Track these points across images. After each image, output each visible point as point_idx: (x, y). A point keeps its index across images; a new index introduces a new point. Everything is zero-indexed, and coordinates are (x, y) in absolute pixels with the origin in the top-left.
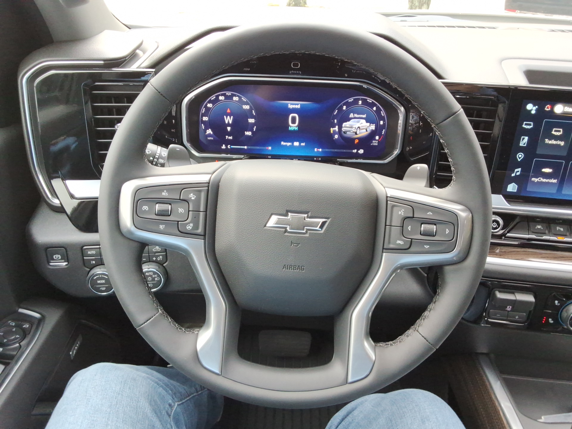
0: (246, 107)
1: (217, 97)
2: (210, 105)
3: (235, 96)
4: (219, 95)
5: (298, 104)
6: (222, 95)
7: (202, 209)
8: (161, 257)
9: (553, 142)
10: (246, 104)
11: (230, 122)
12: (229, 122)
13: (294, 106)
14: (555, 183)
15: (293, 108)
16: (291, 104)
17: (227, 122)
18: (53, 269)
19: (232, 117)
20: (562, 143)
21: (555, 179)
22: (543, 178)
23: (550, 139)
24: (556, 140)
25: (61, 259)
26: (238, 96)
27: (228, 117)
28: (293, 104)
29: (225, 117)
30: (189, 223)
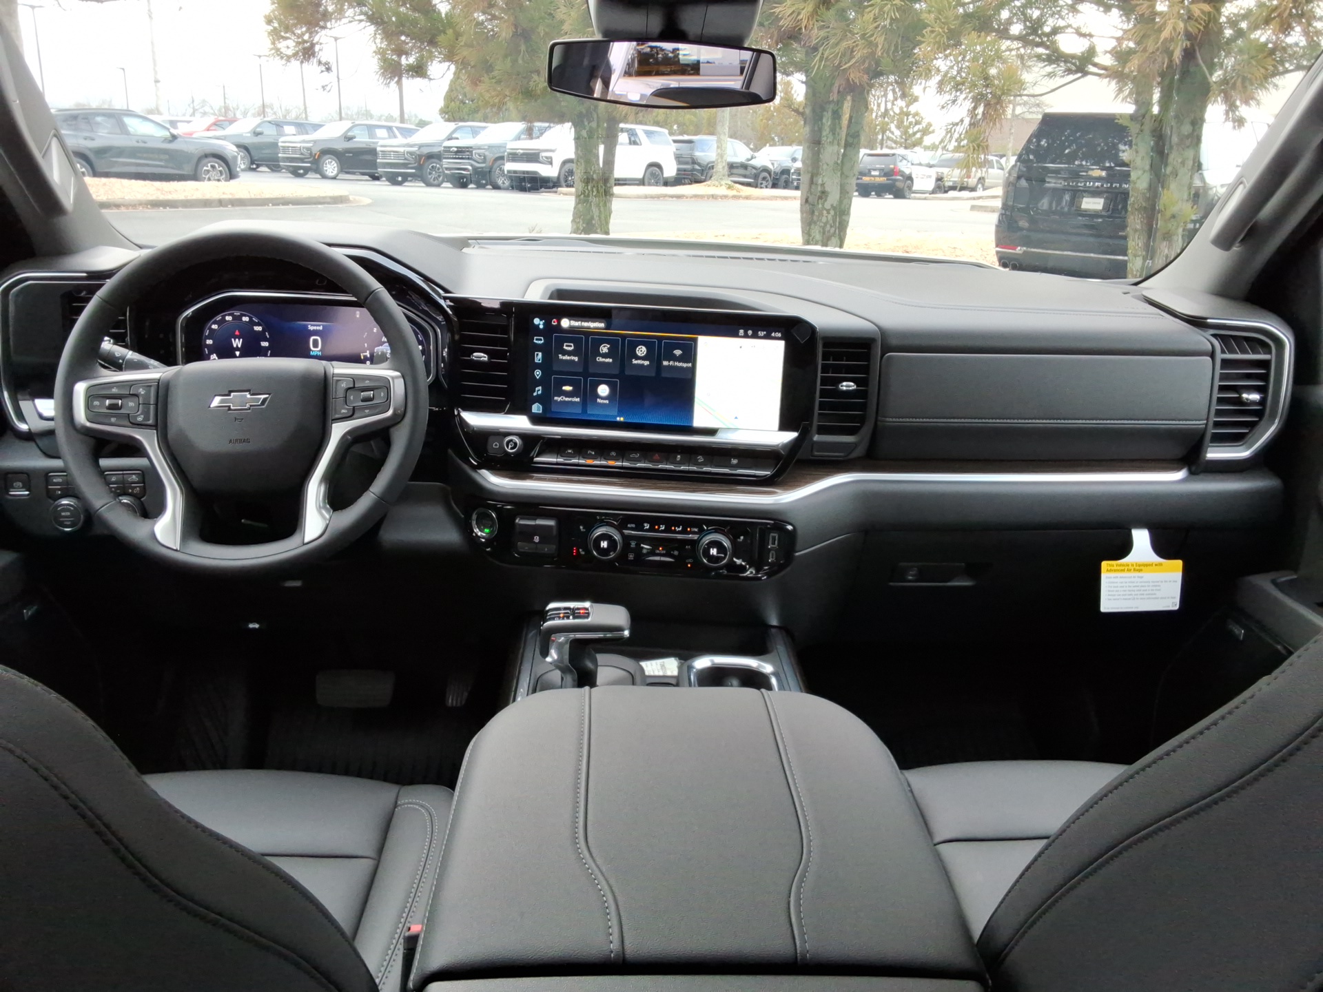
0: (258, 328)
1: (224, 317)
2: (215, 327)
3: (245, 316)
4: (226, 315)
5: (319, 326)
6: (229, 315)
7: (152, 403)
8: (138, 489)
9: (566, 357)
10: (258, 324)
11: (239, 346)
12: (237, 345)
13: (315, 328)
14: (577, 402)
15: (314, 330)
16: (312, 325)
17: (235, 346)
18: (12, 500)
19: (241, 340)
20: (576, 359)
21: (577, 397)
22: (566, 397)
23: (564, 355)
24: (570, 356)
25: (22, 488)
26: (248, 316)
27: (237, 340)
28: (314, 325)
29: (233, 340)
30: (139, 415)
